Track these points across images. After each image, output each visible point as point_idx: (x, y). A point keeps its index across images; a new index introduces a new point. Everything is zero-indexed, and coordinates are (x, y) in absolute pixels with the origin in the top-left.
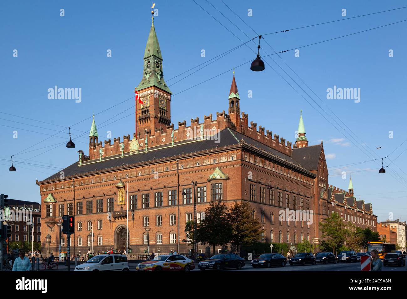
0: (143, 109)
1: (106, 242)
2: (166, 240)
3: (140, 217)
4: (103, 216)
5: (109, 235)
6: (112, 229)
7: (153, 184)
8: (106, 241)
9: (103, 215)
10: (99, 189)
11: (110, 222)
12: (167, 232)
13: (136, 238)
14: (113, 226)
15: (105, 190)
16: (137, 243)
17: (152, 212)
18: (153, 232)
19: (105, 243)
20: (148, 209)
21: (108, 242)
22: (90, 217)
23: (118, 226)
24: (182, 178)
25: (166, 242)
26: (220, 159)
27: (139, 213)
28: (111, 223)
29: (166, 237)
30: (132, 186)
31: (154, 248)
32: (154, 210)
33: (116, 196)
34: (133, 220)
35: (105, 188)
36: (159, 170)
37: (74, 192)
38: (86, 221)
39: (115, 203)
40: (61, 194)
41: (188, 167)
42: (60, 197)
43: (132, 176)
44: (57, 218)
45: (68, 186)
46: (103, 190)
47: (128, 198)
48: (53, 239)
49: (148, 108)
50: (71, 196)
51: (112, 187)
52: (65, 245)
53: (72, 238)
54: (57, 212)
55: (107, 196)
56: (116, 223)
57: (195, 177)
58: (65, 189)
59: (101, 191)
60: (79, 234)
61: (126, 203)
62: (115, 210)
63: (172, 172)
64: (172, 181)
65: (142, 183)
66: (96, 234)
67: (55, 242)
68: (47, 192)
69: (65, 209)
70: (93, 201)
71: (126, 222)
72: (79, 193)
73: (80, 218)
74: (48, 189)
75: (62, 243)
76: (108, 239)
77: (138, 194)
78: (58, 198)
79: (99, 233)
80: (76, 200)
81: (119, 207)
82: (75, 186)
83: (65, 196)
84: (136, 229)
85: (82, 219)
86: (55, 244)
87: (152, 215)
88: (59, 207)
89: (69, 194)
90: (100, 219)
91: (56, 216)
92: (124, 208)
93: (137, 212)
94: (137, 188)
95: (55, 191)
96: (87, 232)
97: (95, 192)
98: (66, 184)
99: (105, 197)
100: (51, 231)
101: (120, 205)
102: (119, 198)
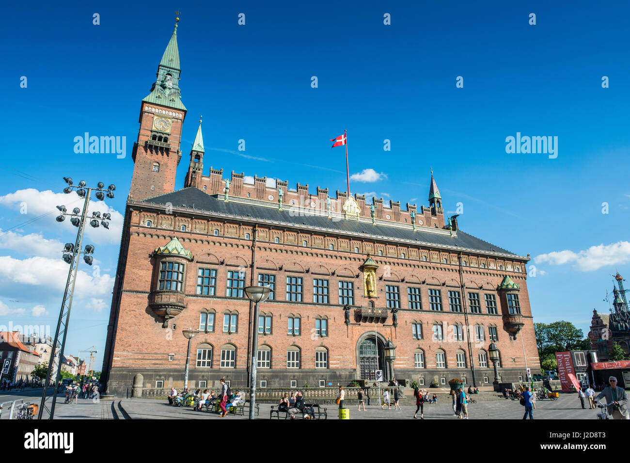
0: (157, 132)
1: (339, 362)
2: (453, 362)
3: (408, 323)
4: (330, 311)
5: (345, 348)
6: (353, 337)
7: (425, 276)
8: (339, 360)
9: (330, 309)
10: (319, 260)
11: (347, 325)
12: (452, 350)
13: (402, 357)
14: (352, 332)
15: (333, 265)
16: (405, 366)
17: (426, 317)
18: (431, 348)
19: (336, 364)
20: (420, 312)
21: (344, 362)
22: (297, 308)
23: (363, 334)
24: (466, 277)
25: (453, 366)
26: (506, 266)
27: (405, 317)
28: (350, 326)
29: (452, 358)
30: (389, 270)
31: (436, 374)
32: (430, 315)
33: (357, 279)
34: (395, 327)
35: (334, 261)
36: (434, 258)
37: (253, 251)
38: (285, 316)
39: (356, 291)
40: (209, 247)
41: (472, 265)
42: (204, 253)
43: (390, 256)
44: (191, 298)
45: (235, 236)
46: (329, 264)
47: (383, 288)
48: (169, 346)
49: (167, 136)
50: (242, 256)
51: (350, 264)
52: (215, 365)
53: (241, 350)
54: (191, 284)
55: (338, 277)
56: (359, 327)
57: (481, 280)
58: (225, 239)
59: (325, 266)
60: (265, 341)
61: (379, 295)
62: (357, 304)
63: (453, 267)
64: (452, 278)
65: (406, 271)
66: (311, 344)
67: (175, 354)
68: (159, 232)
69: (221, 281)
70: (305, 279)
71: (382, 329)
72: (265, 255)
73: (268, 307)
74: (165, 225)
75: (198, 359)
76: (342, 356)
77: (401, 285)
78: (198, 254)
79: (320, 344)
80: (257, 268)
81: (367, 299)
82: (257, 241)
83: (221, 252)
84: (402, 342)
85: (274, 310)
86: (175, 360)
87: (428, 322)
88: (197, 273)
89: (234, 251)
90: (322, 316)
91: (186, 293)
92: (376, 303)
93: (402, 314)
94: (398, 276)
95: (189, 236)
96: (287, 338)
97: (308, 263)
98: (229, 230)
99: (333, 277)
100: (164, 327)
101: (370, 297)
102: (365, 285)
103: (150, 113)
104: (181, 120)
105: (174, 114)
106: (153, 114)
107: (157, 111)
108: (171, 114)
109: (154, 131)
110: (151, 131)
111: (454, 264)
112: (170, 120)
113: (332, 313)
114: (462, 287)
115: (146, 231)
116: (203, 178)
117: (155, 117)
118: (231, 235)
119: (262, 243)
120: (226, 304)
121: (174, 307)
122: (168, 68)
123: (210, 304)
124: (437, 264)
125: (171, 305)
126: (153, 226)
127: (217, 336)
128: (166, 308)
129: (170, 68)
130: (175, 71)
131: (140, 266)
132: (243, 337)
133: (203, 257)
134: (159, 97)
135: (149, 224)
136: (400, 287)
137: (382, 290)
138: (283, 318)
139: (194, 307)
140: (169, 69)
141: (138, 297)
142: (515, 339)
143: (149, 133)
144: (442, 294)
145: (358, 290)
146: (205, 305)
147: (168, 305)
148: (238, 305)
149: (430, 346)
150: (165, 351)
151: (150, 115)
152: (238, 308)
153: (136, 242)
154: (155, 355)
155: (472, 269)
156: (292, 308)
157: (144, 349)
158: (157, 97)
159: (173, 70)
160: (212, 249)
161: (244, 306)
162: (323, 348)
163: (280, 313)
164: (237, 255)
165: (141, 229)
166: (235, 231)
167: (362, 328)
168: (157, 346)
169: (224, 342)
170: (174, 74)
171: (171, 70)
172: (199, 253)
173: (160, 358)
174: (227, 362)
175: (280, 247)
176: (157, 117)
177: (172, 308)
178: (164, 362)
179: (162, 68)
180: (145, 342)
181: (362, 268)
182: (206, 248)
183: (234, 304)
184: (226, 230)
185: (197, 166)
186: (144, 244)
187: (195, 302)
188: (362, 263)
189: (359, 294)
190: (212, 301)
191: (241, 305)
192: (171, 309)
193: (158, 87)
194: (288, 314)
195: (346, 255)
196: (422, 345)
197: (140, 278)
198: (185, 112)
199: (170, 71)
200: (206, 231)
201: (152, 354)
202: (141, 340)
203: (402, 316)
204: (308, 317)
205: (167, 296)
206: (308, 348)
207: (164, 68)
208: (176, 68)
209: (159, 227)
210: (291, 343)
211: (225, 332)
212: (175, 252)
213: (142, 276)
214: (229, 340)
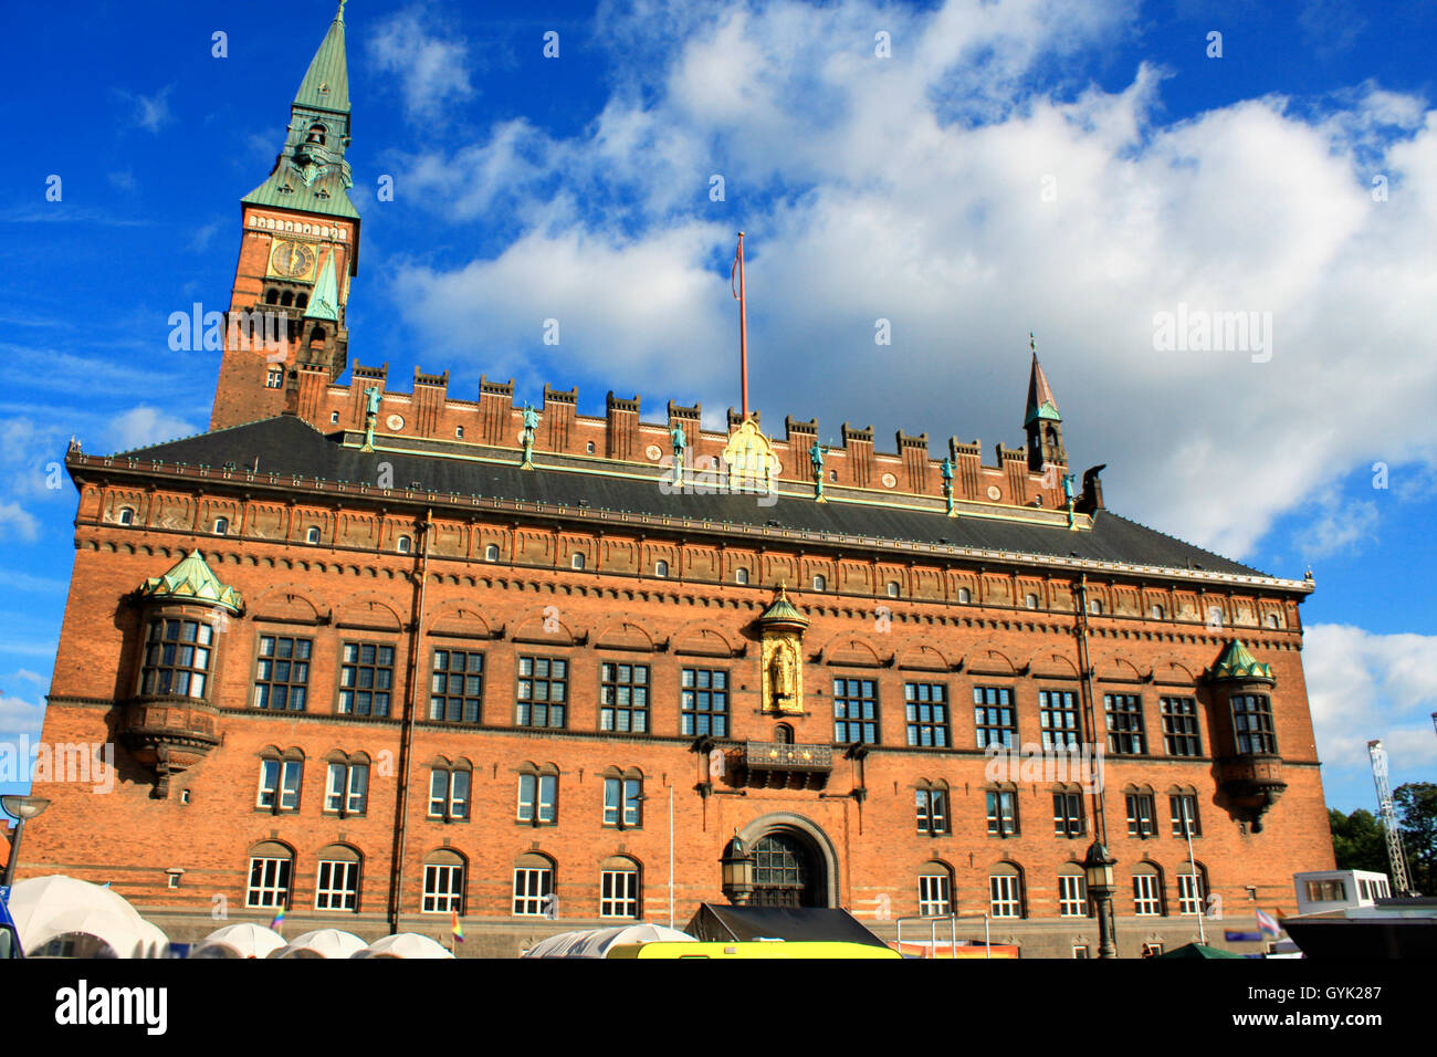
0: (279, 282)
2: (1047, 901)
3: (901, 786)
4: (651, 755)
6: (720, 830)
7: (962, 649)
9: (651, 749)
10: (620, 607)
11: (703, 795)
12: (1046, 863)
13: (878, 889)
14: (721, 816)
15: (665, 620)
17: (963, 770)
18: (976, 862)
20: (943, 755)
22: (548, 748)
23: (755, 819)
24: (1099, 649)
26: (1234, 613)
27: (892, 769)
28: (711, 799)
29: (1043, 889)
30: (846, 633)
32: (976, 763)
33: (742, 662)
34: (859, 800)
35: (668, 610)
36: (995, 594)
37: (417, 586)
38: (510, 770)
39: (737, 698)
40: (291, 575)
41: (1121, 612)
42: (276, 592)
43: (849, 591)
44: (235, 716)
45: (366, 543)
46: (652, 617)
47: (824, 688)
48: (170, 848)
49: (305, 290)
50: (386, 601)
51: (720, 617)
52: (298, 902)
53: (377, 862)
54: (237, 678)
55: (679, 657)
56: (743, 802)
57: (1148, 656)
58: (337, 552)
59: (641, 624)
60: (447, 840)
61: (812, 709)
62: (737, 732)
63: (1056, 619)
64: (1055, 651)
65: (901, 634)
66: (588, 849)
67: (187, 870)
68: (152, 539)
69: (322, 671)
70: (575, 662)
71: (818, 805)
72: (455, 596)
73: (459, 743)
74: (169, 520)
75: (253, 885)
76: (685, 883)
77: (884, 676)
78: (258, 596)
79: (615, 848)
80: (430, 634)
81: (771, 721)
82: (431, 557)
83: (324, 591)
84: (879, 843)
85: (476, 753)
86: (186, 886)
87: (967, 785)
88: (255, 648)
89: (364, 586)
90: (626, 768)
91: (222, 704)
92: (801, 730)
93: (883, 761)
94: (876, 649)
95: (233, 546)
96: (515, 830)
97: (587, 616)
98: (351, 528)
99: (663, 656)
100: (155, 795)
101: (777, 713)
102: (766, 676)
103: (261, 232)
104: (343, 245)
105: (325, 232)
106: (270, 234)
107: (280, 225)
108: (316, 230)
109: (271, 280)
110: (264, 280)
111: (1060, 608)
112: (313, 248)
113: (656, 762)
114: (1085, 676)
115: (117, 535)
116: (332, 392)
117: (275, 243)
118: (356, 542)
119: (446, 563)
120: (334, 735)
121: (177, 741)
122: (315, 110)
123: (287, 733)
124: (1003, 611)
125: (168, 737)
126: (136, 522)
127: (306, 822)
128: (156, 745)
129: (321, 111)
130: (334, 117)
131: (98, 632)
132: (380, 826)
133: (273, 605)
134: (287, 189)
135: (127, 518)
136: (882, 683)
137: (819, 692)
138: (505, 776)
139: (247, 741)
140: (317, 114)
141: (90, 715)
142: (1256, 829)
143: (259, 287)
144: (1020, 700)
145: (743, 695)
146: (275, 737)
147: (161, 736)
148: (369, 738)
149: (971, 856)
150: (159, 860)
151: (260, 236)
152: (368, 746)
153: (91, 567)
154: (129, 872)
155: (1119, 625)
156: (532, 746)
157: (99, 856)
158: (280, 190)
159: (329, 116)
160: (297, 580)
161: (388, 739)
162: (625, 860)
163: (495, 759)
164: (373, 597)
165: (104, 531)
166: (368, 529)
167: (752, 803)
168: (137, 848)
169: (326, 840)
170: (331, 125)
171: (322, 115)
172: (263, 593)
173: (144, 879)
174: (334, 895)
175: (501, 571)
176: (281, 242)
177: (171, 743)
178: (154, 891)
179: (300, 111)
180: (104, 837)
181: (757, 630)
182: (281, 579)
183: (358, 736)
184: (341, 528)
185: (313, 361)
186: (114, 573)
187: (246, 728)
188: (757, 612)
189: (746, 703)
190: (293, 727)
191: (378, 737)
192: (171, 747)
193: (286, 163)
194: (519, 764)
195: (709, 591)
196: (947, 851)
197: (97, 663)
198: (355, 222)
199: (319, 118)
200: (284, 532)
201: (120, 868)
202: (91, 832)
203: (884, 767)
204: (581, 771)
205: (159, 712)
206: (576, 860)
207: (305, 112)
208: (336, 108)
209: (153, 526)
210: (527, 846)
211: (330, 813)
212: (184, 591)
213: (103, 657)
214: (341, 835)
